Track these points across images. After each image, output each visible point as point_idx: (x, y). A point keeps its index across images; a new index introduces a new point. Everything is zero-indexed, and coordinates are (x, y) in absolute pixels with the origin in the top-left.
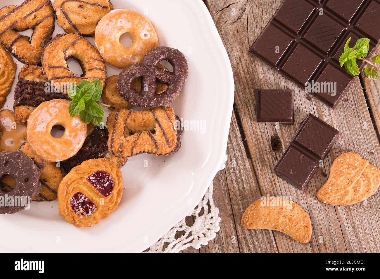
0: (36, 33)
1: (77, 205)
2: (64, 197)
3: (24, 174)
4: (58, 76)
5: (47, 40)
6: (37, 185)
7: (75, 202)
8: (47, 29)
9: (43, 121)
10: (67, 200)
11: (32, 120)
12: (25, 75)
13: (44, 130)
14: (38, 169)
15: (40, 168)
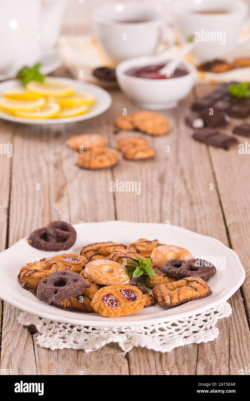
7: (105, 298)
15: (87, 287)
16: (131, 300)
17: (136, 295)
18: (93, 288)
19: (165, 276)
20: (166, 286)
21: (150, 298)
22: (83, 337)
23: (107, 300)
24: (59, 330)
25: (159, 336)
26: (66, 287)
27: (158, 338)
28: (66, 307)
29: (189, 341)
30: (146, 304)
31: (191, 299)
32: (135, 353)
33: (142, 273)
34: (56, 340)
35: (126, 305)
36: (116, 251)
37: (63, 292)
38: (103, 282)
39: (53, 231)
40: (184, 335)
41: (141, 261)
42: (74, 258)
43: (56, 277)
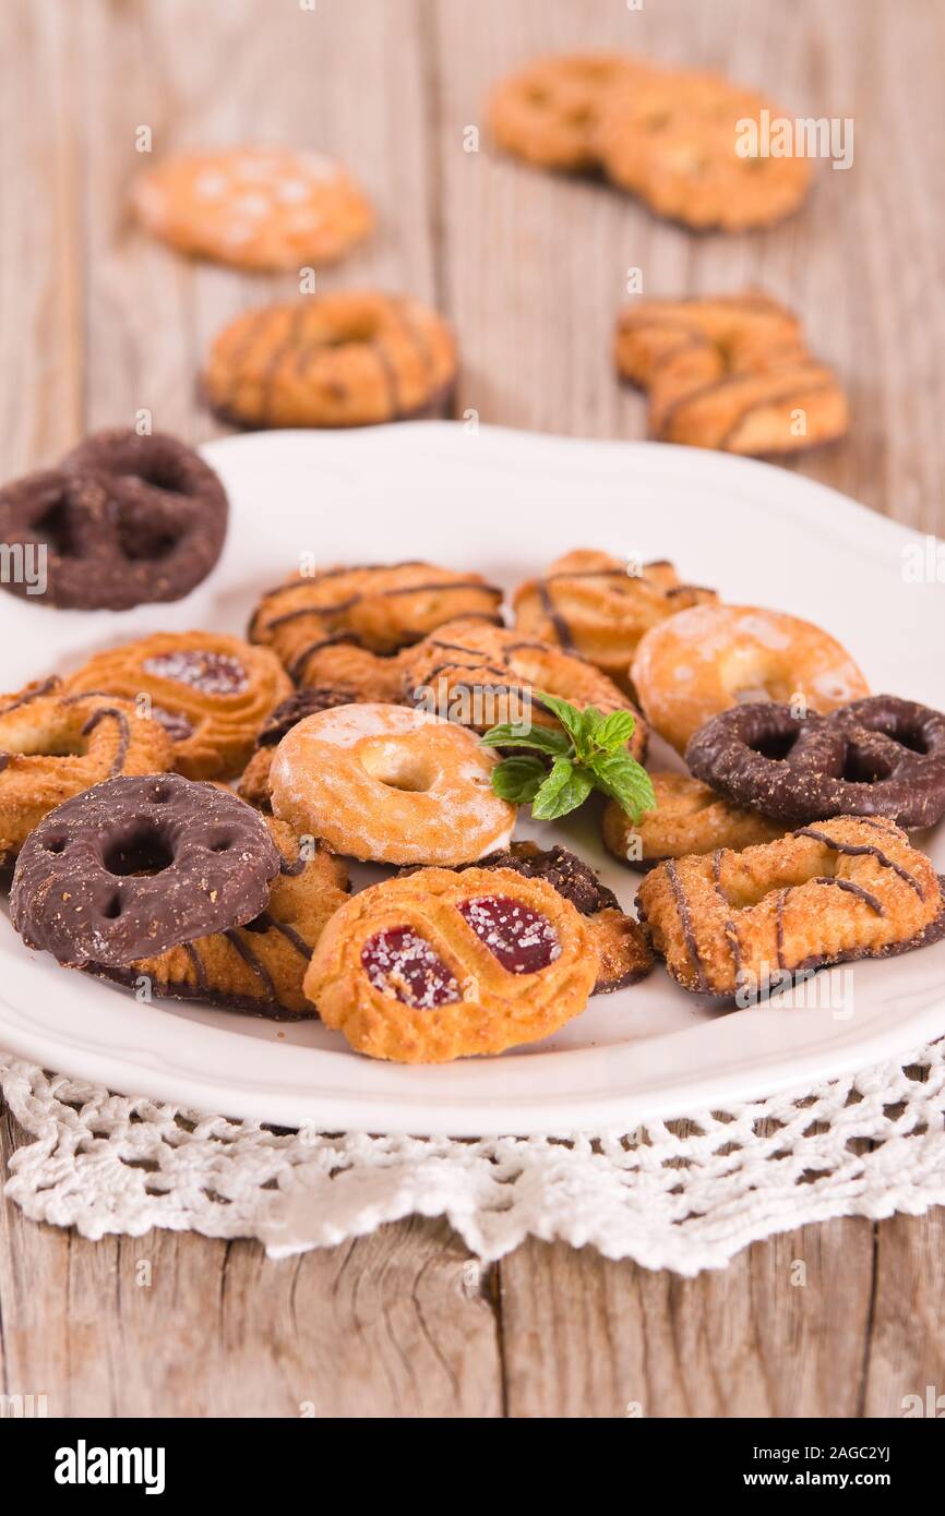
1: (387, 963)
7: (381, 951)
9: (354, 725)
15: (284, 870)
16: (520, 968)
17: (550, 932)
18: (316, 883)
19: (707, 800)
20: (714, 875)
21: (625, 941)
22: (255, 1163)
23: (393, 962)
24: (130, 1109)
25: (668, 1163)
26: (171, 883)
27: (661, 1177)
28: (169, 982)
29: (829, 1204)
30: (605, 978)
31: (845, 958)
32: (533, 1270)
33: (584, 791)
34: (111, 1177)
35: (496, 998)
36: (446, 647)
37: (153, 910)
38: (369, 849)
39: (100, 496)
40: (797, 1165)
41: (576, 730)
42: (212, 658)
43: (115, 814)
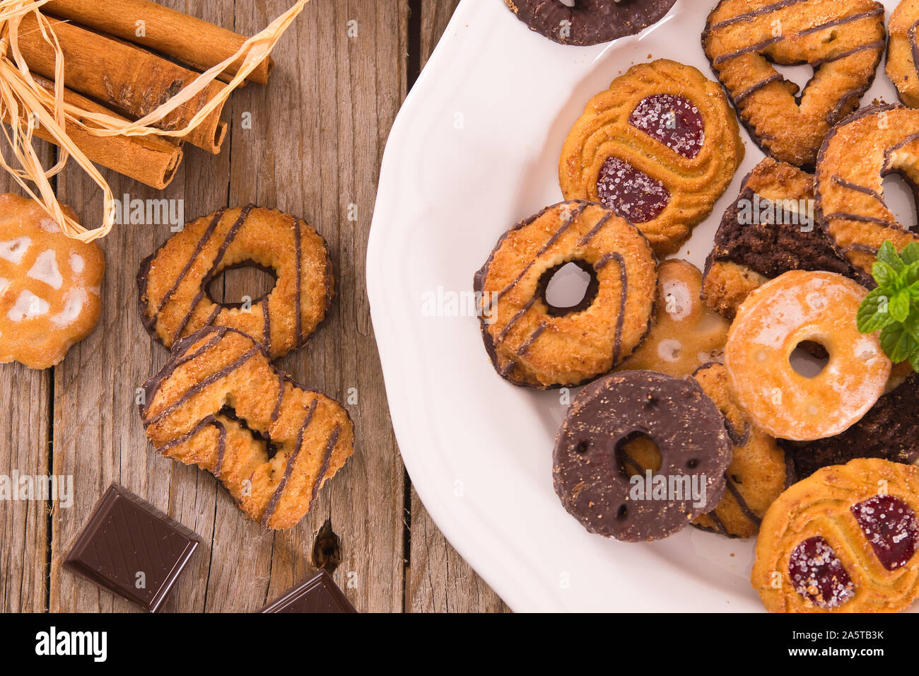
0: (822, 82)
1: (806, 570)
2: (777, 537)
3: (691, 447)
4: (855, 213)
5: (847, 109)
6: (715, 486)
7: (802, 560)
8: (855, 80)
9: (782, 319)
10: (785, 550)
11: (753, 309)
12: (762, 183)
13: (778, 345)
14: (729, 444)
16: (895, 565)
17: (914, 524)
18: (756, 452)
23: (810, 569)
42: (679, 104)
